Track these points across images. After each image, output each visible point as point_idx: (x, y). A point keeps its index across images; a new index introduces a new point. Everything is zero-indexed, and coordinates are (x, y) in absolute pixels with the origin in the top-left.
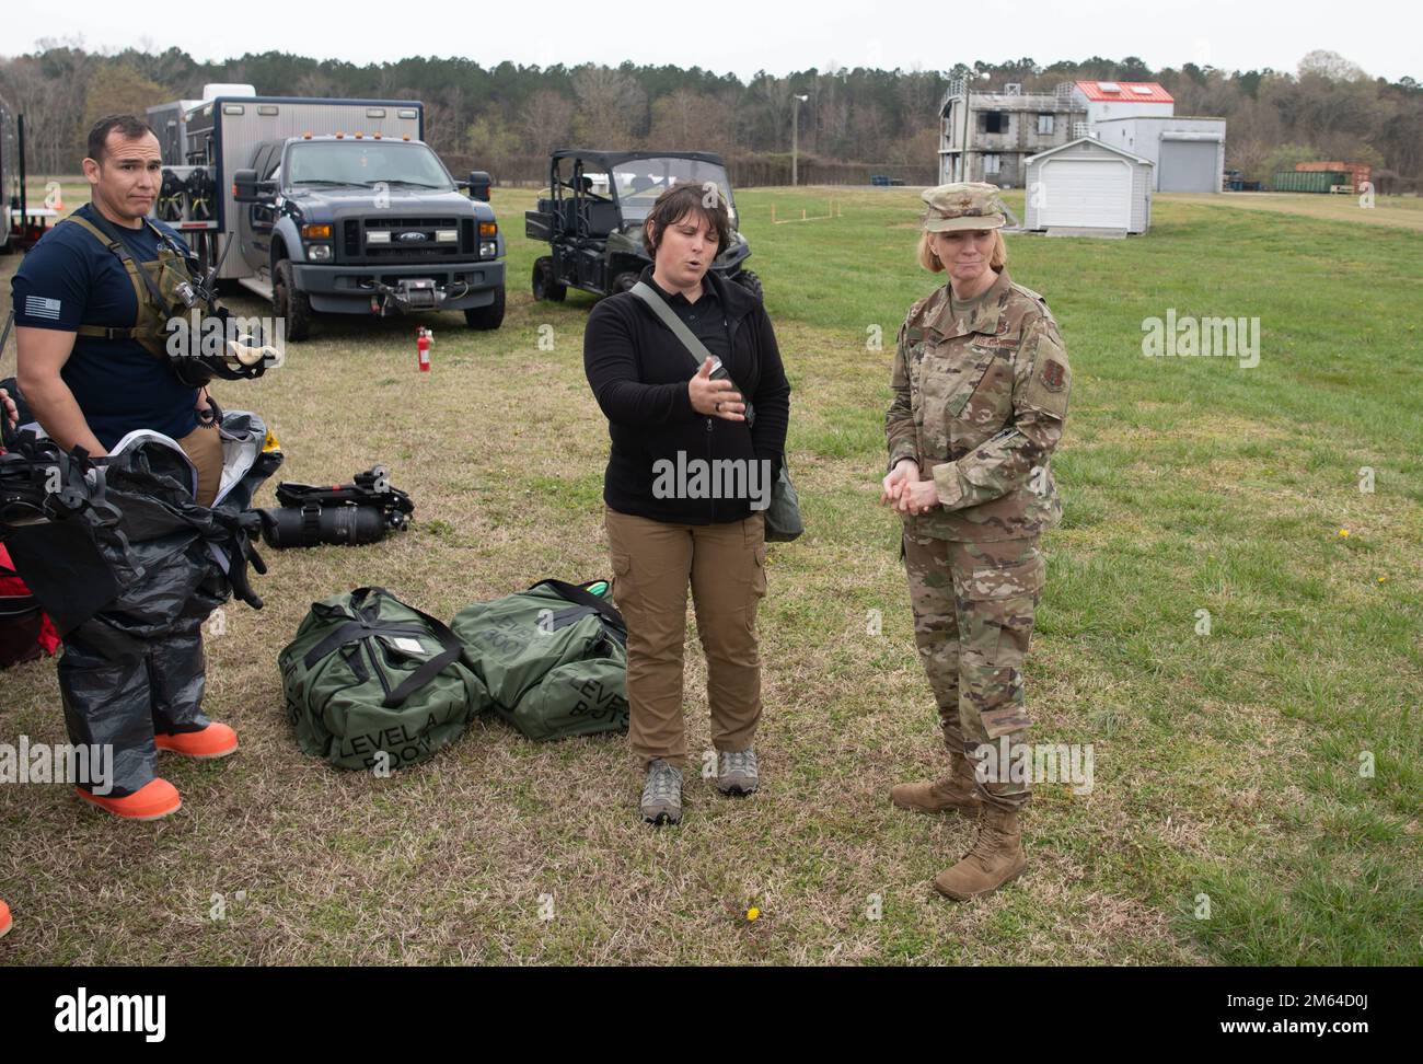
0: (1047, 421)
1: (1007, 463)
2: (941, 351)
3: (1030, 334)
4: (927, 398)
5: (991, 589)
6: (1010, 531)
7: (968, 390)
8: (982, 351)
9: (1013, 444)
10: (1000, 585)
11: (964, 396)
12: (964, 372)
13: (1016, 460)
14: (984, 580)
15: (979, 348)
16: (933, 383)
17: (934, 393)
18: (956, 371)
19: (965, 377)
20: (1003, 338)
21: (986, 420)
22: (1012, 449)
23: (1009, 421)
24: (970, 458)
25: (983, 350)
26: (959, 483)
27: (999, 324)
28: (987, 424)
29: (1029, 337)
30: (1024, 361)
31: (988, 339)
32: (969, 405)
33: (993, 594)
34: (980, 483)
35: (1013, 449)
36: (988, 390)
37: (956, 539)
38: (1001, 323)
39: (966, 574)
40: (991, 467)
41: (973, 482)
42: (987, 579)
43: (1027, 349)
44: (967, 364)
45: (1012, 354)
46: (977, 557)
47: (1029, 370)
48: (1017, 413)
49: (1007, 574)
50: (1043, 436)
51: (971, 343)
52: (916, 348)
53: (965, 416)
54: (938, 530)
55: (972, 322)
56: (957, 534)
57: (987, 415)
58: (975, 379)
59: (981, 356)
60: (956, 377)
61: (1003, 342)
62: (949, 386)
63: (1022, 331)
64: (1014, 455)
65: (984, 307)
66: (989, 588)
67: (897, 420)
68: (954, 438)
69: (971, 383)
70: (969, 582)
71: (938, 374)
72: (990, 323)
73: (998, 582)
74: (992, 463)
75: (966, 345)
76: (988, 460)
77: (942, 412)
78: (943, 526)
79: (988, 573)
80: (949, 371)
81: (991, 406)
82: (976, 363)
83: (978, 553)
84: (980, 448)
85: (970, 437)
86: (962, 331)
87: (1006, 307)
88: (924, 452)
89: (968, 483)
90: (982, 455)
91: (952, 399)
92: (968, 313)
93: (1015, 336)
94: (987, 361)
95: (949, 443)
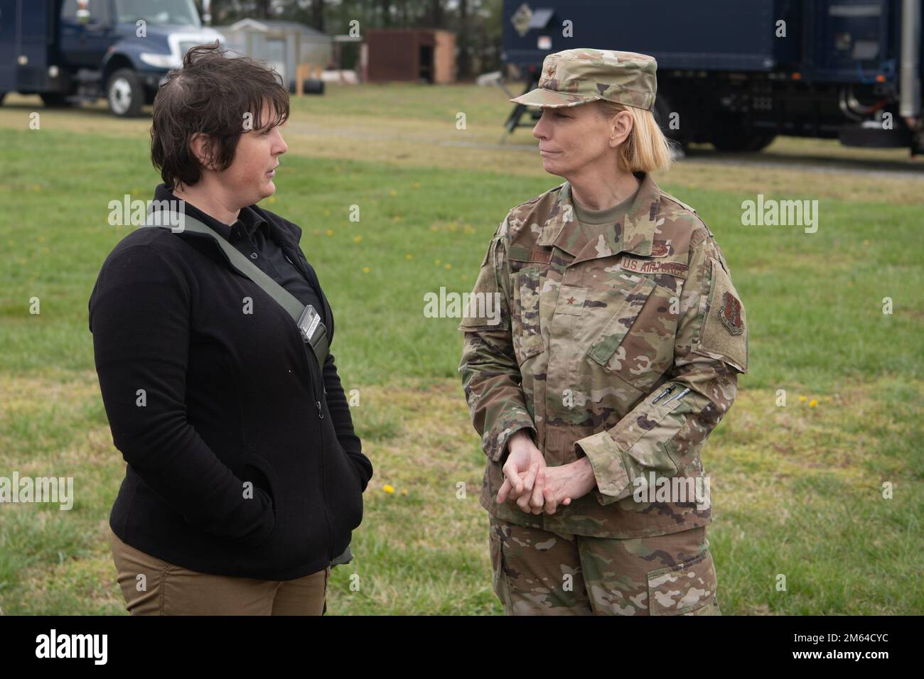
0: (727, 373)
1: (683, 435)
2: (573, 277)
3: (701, 259)
4: (553, 341)
5: (677, 598)
6: (679, 519)
7: (619, 330)
8: (634, 279)
9: (687, 408)
10: (685, 591)
11: (614, 337)
12: (611, 307)
13: (693, 429)
14: (665, 588)
15: (629, 273)
16: (563, 320)
17: (565, 334)
18: (599, 304)
19: (612, 313)
20: (663, 262)
21: (643, 370)
22: (685, 414)
23: (671, 374)
24: (628, 426)
25: (637, 277)
26: (624, 464)
27: (655, 242)
28: (643, 375)
29: (700, 263)
30: (695, 293)
31: (641, 263)
32: (622, 350)
33: (680, 605)
34: (652, 462)
35: (689, 414)
36: (647, 330)
37: (602, 535)
38: (658, 242)
39: (636, 585)
40: (663, 440)
41: (643, 462)
42: (668, 585)
43: (699, 278)
44: (615, 296)
45: (679, 283)
46: (649, 558)
47: (703, 305)
48: (680, 362)
49: (691, 575)
50: (720, 394)
51: (617, 267)
52: (525, 271)
53: (616, 365)
54: (576, 524)
55: (617, 240)
56: (605, 528)
57: (644, 364)
58: (628, 315)
59: (633, 285)
60: (600, 313)
61: (664, 266)
62: (590, 324)
63: (691, 252)
64: (690, 423)
65: (632, 220)
66: (673, 597)
67: (485, 376)
68: (597, 396)
69: (622, 321)
70: (643, 596)
71: (571, 308)
72: (643, 242)
73: (683, 586)
74: (664, 434)
75: (608, 270)
76: (655, 431)
77: (580, 359)
78: (582, 518)
79: (668, 577)
80: (587, 303)
81: (648, 350)
82: (627, 294)
83: (650, 553)
84: (640, 410)
85: (623, 394)
86: (603, 251)
87: (661, 222)
88: (546, 417)
89: (636, 463)
90: (646, 424)
91: (594, 342)
92: (610, 229)
93: (683, 259)
94: (646, 291)
95: (588, 402)
